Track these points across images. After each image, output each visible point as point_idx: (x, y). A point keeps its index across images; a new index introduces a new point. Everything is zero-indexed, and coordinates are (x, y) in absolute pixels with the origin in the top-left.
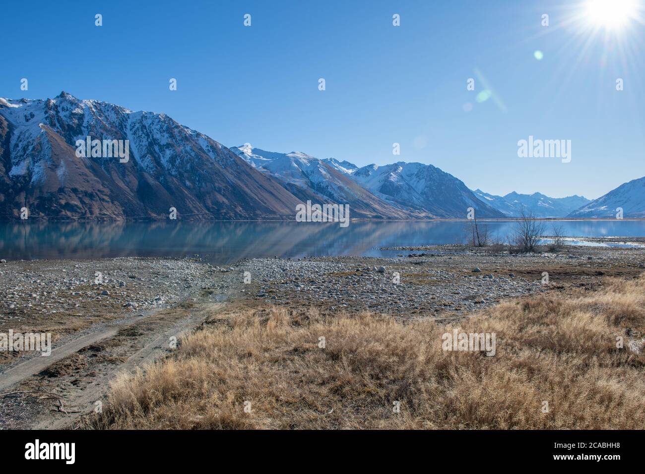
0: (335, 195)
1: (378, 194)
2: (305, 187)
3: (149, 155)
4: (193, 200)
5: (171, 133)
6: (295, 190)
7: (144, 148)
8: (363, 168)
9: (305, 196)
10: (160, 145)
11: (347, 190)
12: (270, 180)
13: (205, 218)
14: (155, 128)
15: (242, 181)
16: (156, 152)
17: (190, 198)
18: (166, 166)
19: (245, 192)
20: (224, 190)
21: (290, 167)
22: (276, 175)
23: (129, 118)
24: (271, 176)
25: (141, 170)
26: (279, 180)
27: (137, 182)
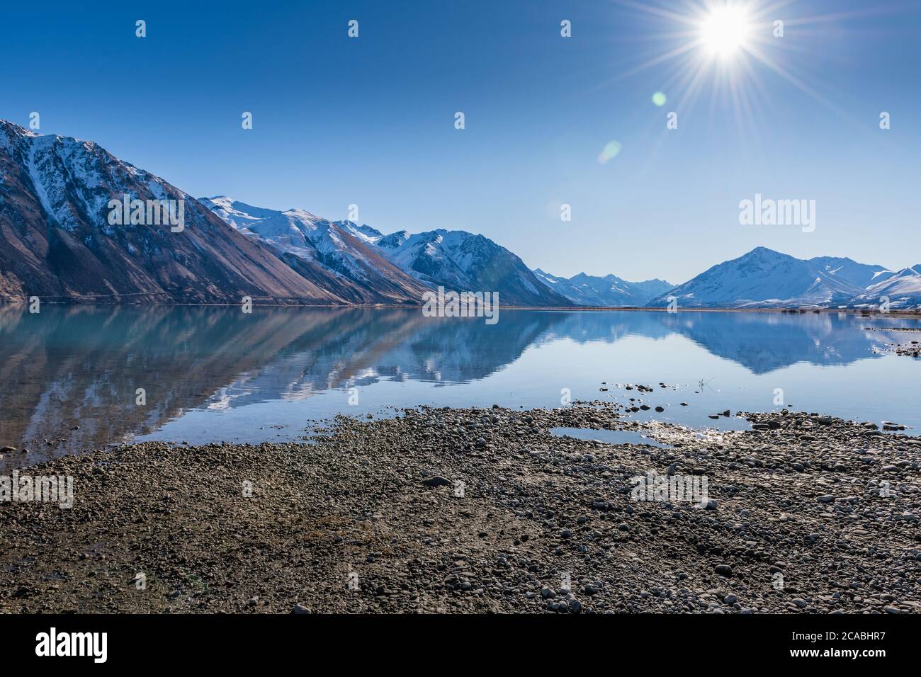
0: (352, 271)
1: (410, 271)
2: (310, 259)
3: (67, 203)
4: (141, 274)
5: (104, 172)
6: (295, 263)
7: (59, 192)
8: (390, 236)
9: (309, 272)
10: (85, 189)
11: (369, 265)
12: (259, 247)
13: (160, 301)
14: (78, 162)
15: (213, 245)
16: (78, 199)
17: (136, 271)
18: (95, 221)
19: (221, 263)
20: (189, 259)
21: (288, 230)
22: (268, 241)
23: (32, 143)
24: (260, 242)
25: (54, 226)
26: (272, 248)
27: (46, 244)
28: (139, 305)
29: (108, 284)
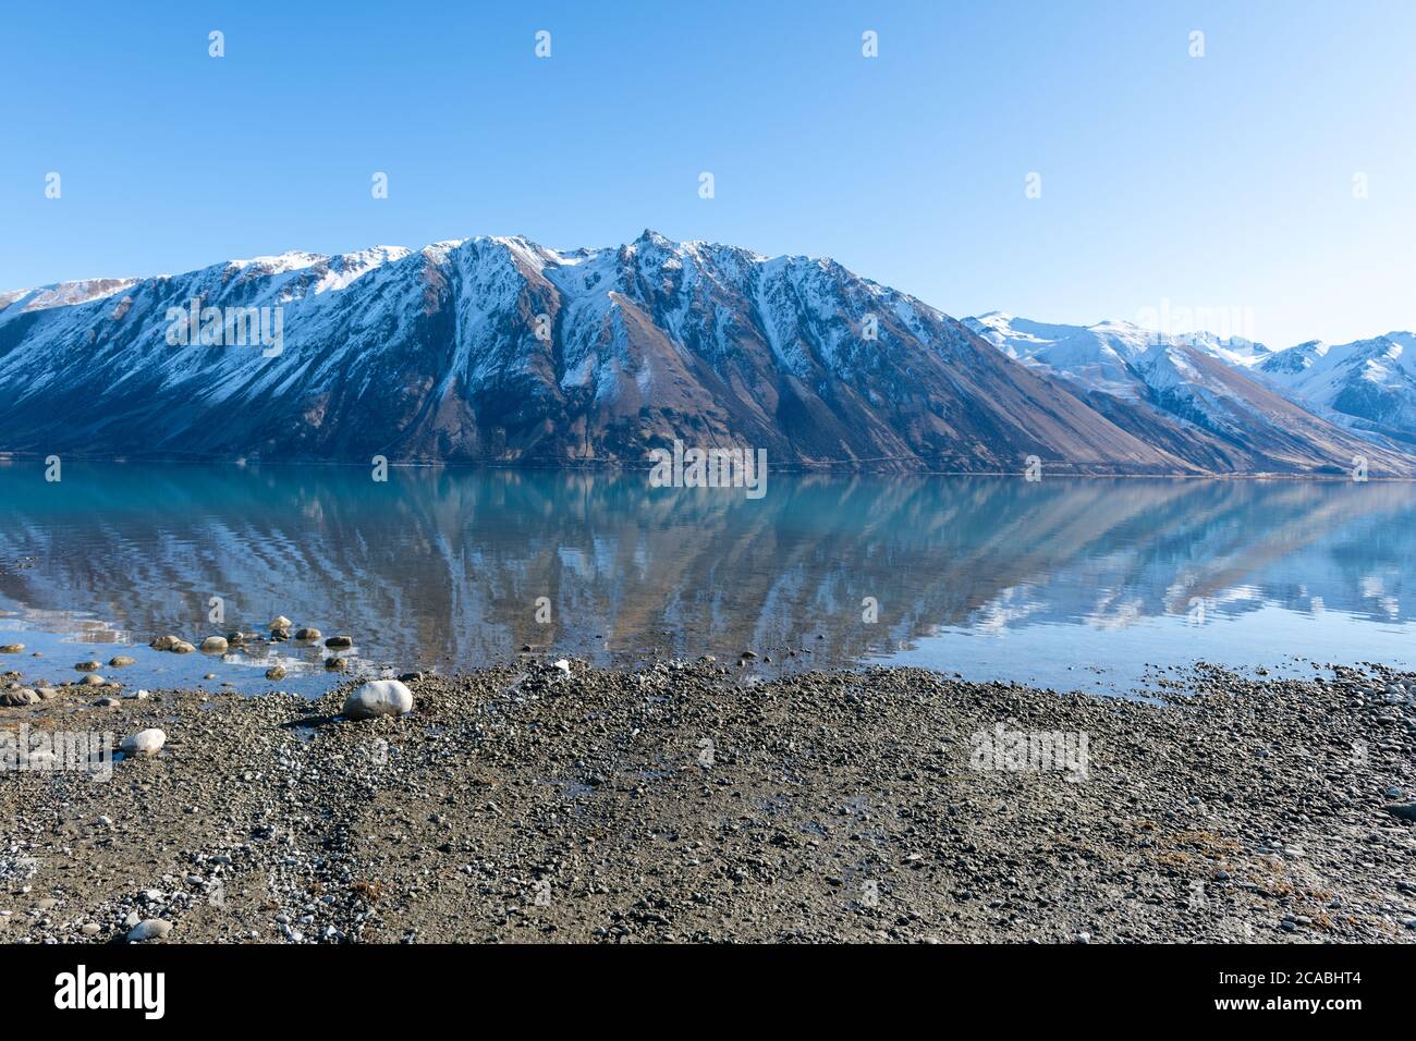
0: (1210, 417)
1: (1328, 413)
2: (1134, 399)
3: (799, 341)
4: (885, 431)
5: (842, 296)
6: (1109, 407)
7: (790, 328)
8: (1285, 353)
9: (1134, 421)
10: (819, 321)
11: (1244, 405)
12: (1050, 385)
13: (908, 468)
14: (811, 286)
15: (987, 388)
16: (812, 336)
17: (879, 427)
18: (831, 362)
19: (992, 413)
20: (948, 409)
21: (1098, 355)
22: (1065, 374)
23: (762, 270)
24: (1052, 376)
25: (784, 373)
26: (1072, 385)
27: (776, 396)
28: (882, 475)
29: (845, 446)
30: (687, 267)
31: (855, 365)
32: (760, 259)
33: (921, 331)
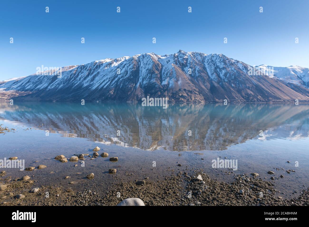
2: (299, 84)
3: (215, 73)
4: (236, 93)
5: (225, 62)
6: (293, 87)
7: (213, 70)
9: (299, 89)
10: (219, 68)
12: (277, 81)
13: (241, 101)
14: (218, 61)
15: (261, 83)
16: (218, 72)
17: (234, 92)
18: (222, 78)
19: (262, 88)
20: (251, 88)
21: (290, 74)
22: (281, 79)
23: (206, 57)
24: (278, 79)
25: (211, 80)
26: (283, 81)
27: (210, 86)
28: (235, 103)
29: (226, 97)
30: (189, 57)
31: (228, 78)
32: (206, 55)
33: (244, 70)
